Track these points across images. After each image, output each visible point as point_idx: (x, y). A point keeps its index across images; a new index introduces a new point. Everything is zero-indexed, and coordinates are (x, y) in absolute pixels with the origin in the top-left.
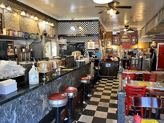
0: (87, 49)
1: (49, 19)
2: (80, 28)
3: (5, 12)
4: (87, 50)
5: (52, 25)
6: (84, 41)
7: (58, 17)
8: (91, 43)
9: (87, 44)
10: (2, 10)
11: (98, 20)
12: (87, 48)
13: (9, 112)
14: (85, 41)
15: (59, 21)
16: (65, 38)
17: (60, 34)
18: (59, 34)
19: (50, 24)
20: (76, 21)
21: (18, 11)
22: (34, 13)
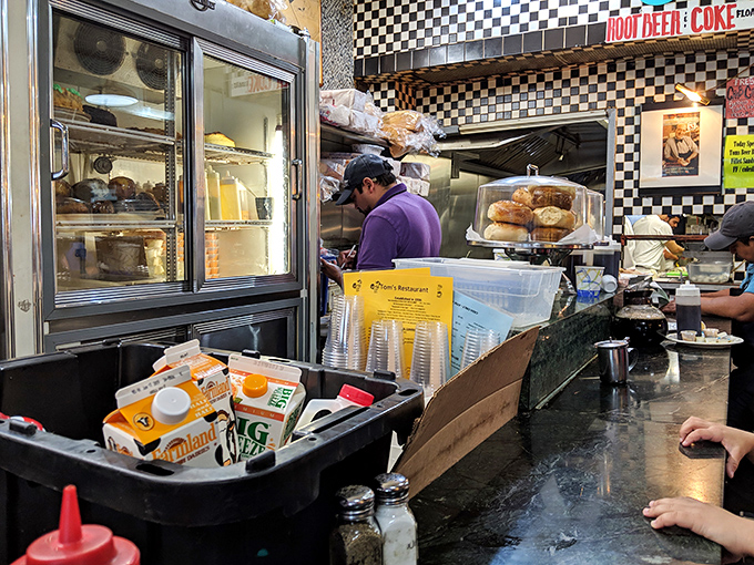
0: (629, 184)
4: (628, 193)
6: (602, 104)
8: (676, 120)
9: (630, 139)
12: (629, 175)
14: (612, 104)
16: (420, 94)
17: (367, 50)
18: (360, 51)
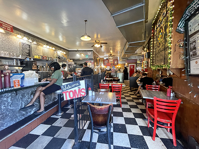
1: (62, 49)
2: (82, 55)
3: (32, 45)
5: (65, 53)
7: (69, 48)
10: (30, 43)
11: (92, 51)
13: (29, 95)
15: (69, 51)
19: (63, 52)
20: (79, 51)
21: (41, 44)
22: (52, 45)
